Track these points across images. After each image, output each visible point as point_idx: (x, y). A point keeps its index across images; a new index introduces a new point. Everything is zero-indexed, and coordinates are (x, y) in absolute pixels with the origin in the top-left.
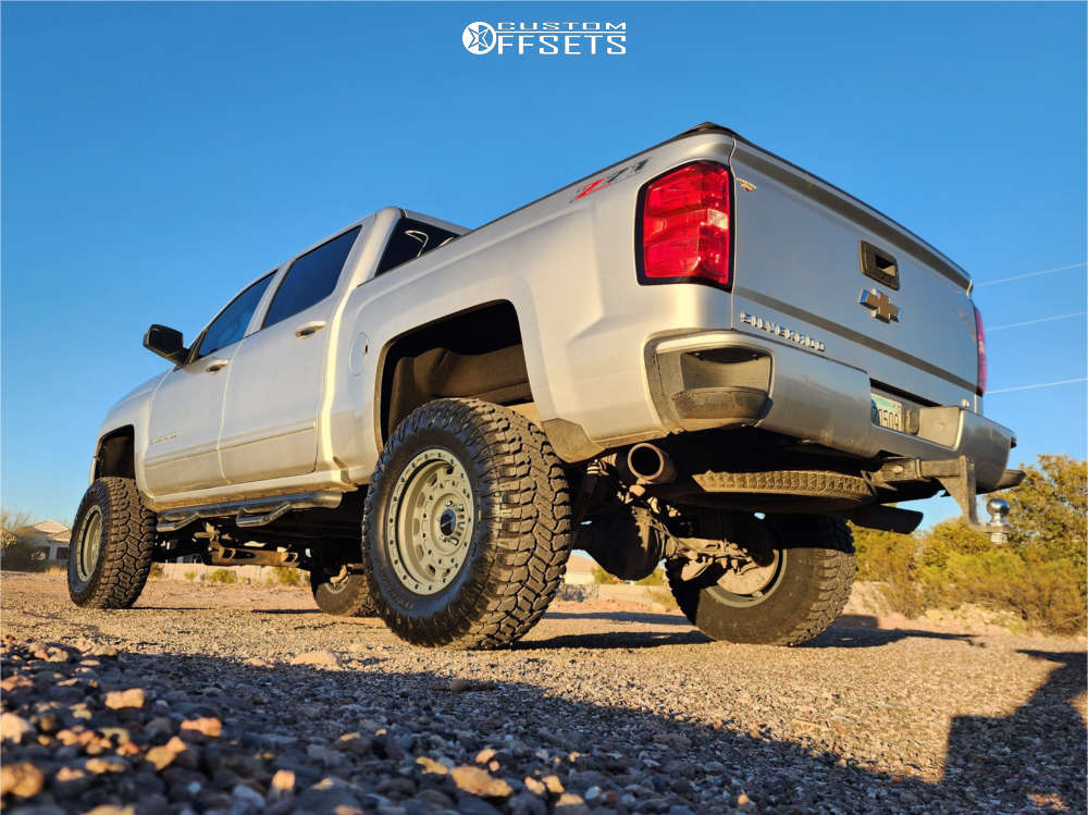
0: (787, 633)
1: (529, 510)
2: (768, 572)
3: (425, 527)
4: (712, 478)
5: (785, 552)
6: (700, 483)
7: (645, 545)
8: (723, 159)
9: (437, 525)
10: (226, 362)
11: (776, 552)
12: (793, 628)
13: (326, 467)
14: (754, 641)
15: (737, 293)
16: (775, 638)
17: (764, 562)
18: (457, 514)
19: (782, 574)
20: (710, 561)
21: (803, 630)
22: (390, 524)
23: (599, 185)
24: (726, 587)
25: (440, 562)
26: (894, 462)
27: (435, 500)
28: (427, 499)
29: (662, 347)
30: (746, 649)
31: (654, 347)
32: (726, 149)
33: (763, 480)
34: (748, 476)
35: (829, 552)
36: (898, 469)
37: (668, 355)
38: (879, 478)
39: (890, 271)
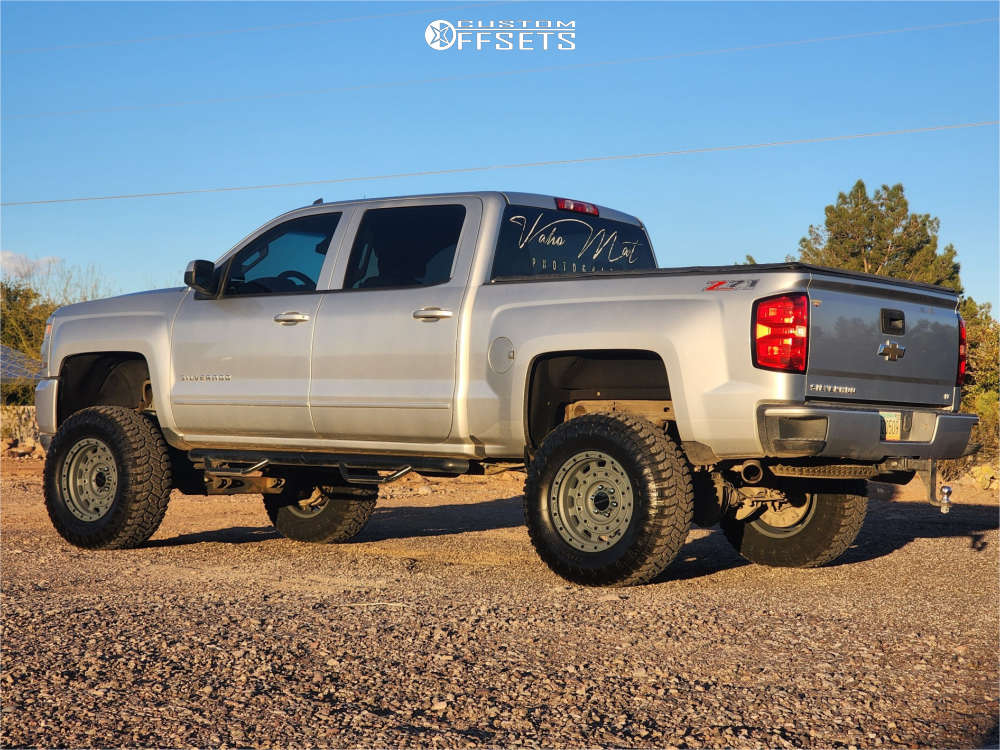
0: (815, 558)
1: (674, 500)
2: (801, 511)
3: (579, 503)
4: (781, 469)
5: (816, 496)
6: (773, 471)
7: (720, 502)
8: (803, 290)
9: (590, 503)
10: (306, 318)
11: (808, 495)
12: (818, 555)
13: (459, 441)
14: (788, 565)
15: (811, 373)
16: (806, 562)
17: (798, 503)
18: (609, 496)
19: (812, 511)
20: (760, 504)
21: (826, 555)
22: (553, 502)
23: (724, 286)
24: (767, 521)
25: (596, 528)
26: (894, 460)
27: (588, 484)
28: (581, 482)
29: (769, 412)
30: (785, 573)
31: (764, 410)
32: (804, 283)
33: (814, 471)
34: (805, 469)
35: (848, 497)
36: (895, 464)
37: (772, 418)
38: (884, 468)
39: (899, 324)
